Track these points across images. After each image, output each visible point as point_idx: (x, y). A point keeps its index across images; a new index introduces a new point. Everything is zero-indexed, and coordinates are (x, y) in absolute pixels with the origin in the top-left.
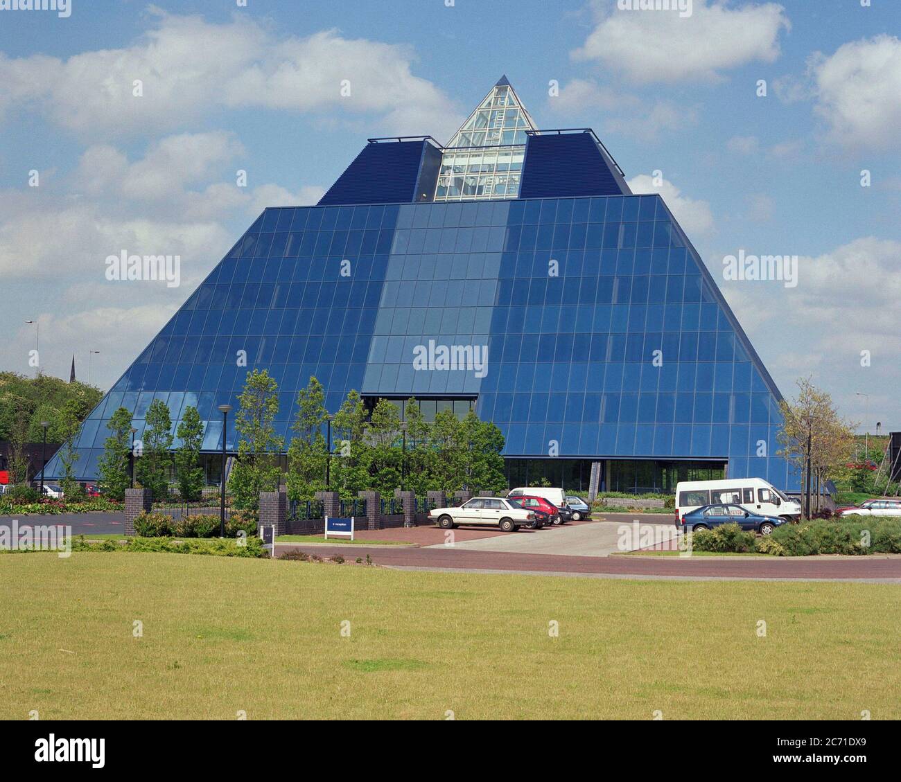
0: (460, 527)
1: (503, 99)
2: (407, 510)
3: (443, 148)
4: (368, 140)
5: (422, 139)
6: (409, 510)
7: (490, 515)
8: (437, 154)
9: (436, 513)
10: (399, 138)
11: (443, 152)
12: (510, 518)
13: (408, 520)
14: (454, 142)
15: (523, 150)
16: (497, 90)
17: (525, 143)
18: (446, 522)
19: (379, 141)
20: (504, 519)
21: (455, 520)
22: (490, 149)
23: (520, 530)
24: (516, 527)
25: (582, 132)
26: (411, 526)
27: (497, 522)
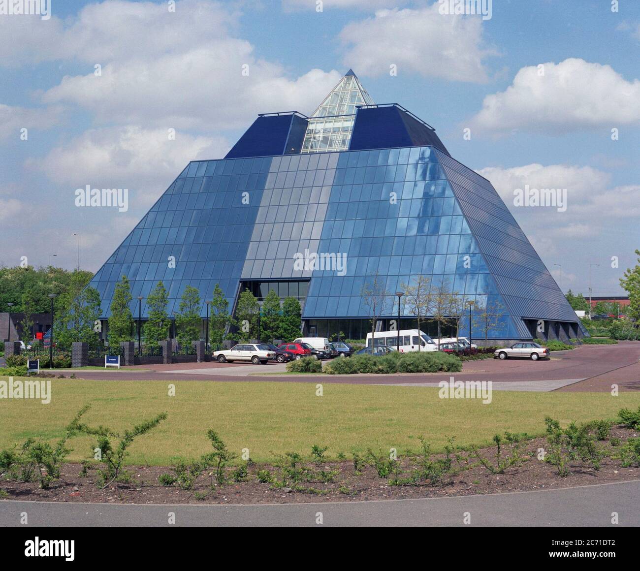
0: (234, 362)
1: (349, 84)
2: (198, 352)
3: (308, 118)
4: (259, 115)
5: (292, 113)
6: (199, 352)
7: (246, 354)
8: (303, 123)
9: (216, 353)
10: (278, 113)
11: (309, 120)
12: (257, 356)
13: (199, 358)
14: (316, 114)
15: (354, 117)
16: (346, 79)
17: (355, 113)
18: (222, 359)
19: (266, 116)
20: (254, 357)
21: (227, 358)
22: (339, 117)
23: (268, 363)
24: (263, 361)
25: (392, 105)
26: (201, 362)
27: (250, 358)
